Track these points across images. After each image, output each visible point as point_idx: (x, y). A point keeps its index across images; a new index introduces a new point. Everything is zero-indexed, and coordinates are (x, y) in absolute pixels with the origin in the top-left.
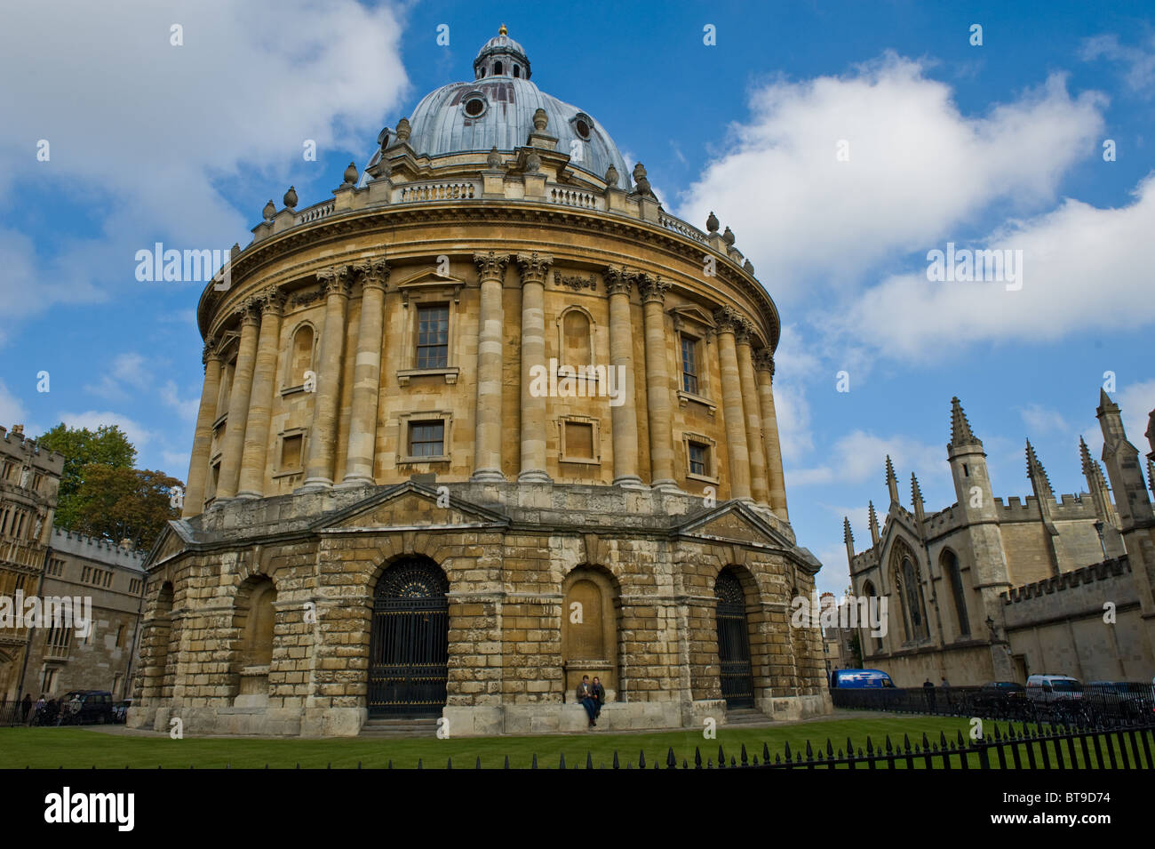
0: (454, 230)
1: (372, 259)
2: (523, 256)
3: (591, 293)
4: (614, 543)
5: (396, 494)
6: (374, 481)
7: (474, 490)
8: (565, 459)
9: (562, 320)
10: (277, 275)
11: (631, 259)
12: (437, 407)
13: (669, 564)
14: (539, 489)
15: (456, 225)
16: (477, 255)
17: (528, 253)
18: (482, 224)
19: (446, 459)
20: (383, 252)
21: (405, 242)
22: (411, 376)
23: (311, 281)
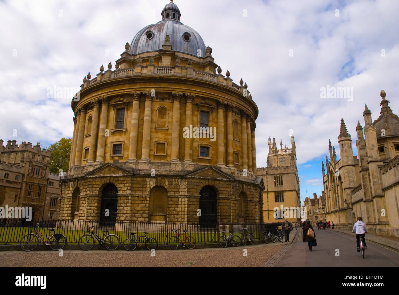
0: (126, 85)
1: (104, 96)
2: (144, 92)
3: (168, 101)
4: (167, 180)
5: (105, 166)
6: (104, 162)
7: (127, 164)
8: (156, 154)
9: (158, 111)
10: (84, 101)
11: (181, 89)
12: (120, 140)
13: (184, 186)
14: (145, 164)
15: (126, 84)
16: (131, 93)
17: (147, 91)
18: (134, 83)
19: (122, 155)
20: (107, 94)
21: (112, 90)
22: (114, 131)
23: (90, 103)
